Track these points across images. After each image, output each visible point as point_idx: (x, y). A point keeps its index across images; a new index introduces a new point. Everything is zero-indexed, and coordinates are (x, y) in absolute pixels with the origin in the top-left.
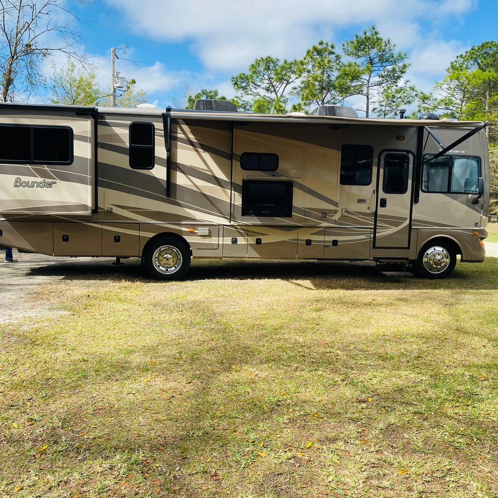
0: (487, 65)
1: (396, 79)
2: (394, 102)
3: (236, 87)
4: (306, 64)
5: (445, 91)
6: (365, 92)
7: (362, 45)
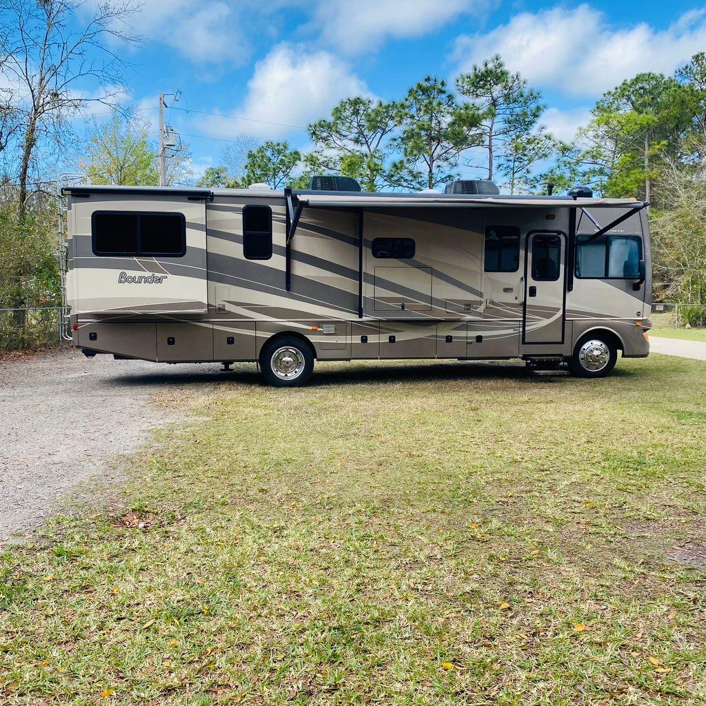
0: (644, 105)
1: (527, 125)
2: (525, 155)
3: (314, 138)
4: (408, 107)
5: (591, 140)
6: (487, 143)
7: (481, 80)
